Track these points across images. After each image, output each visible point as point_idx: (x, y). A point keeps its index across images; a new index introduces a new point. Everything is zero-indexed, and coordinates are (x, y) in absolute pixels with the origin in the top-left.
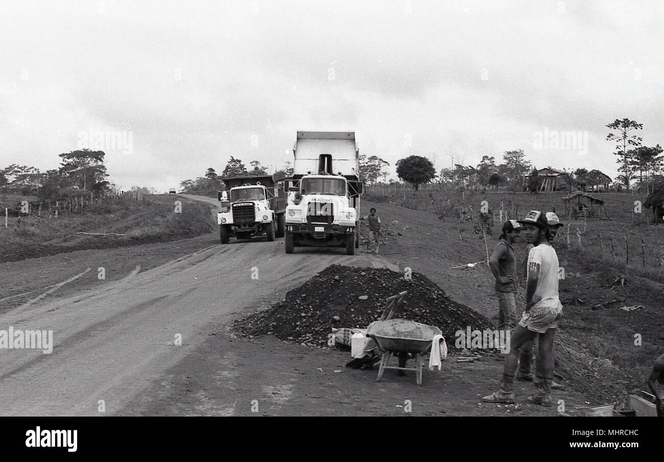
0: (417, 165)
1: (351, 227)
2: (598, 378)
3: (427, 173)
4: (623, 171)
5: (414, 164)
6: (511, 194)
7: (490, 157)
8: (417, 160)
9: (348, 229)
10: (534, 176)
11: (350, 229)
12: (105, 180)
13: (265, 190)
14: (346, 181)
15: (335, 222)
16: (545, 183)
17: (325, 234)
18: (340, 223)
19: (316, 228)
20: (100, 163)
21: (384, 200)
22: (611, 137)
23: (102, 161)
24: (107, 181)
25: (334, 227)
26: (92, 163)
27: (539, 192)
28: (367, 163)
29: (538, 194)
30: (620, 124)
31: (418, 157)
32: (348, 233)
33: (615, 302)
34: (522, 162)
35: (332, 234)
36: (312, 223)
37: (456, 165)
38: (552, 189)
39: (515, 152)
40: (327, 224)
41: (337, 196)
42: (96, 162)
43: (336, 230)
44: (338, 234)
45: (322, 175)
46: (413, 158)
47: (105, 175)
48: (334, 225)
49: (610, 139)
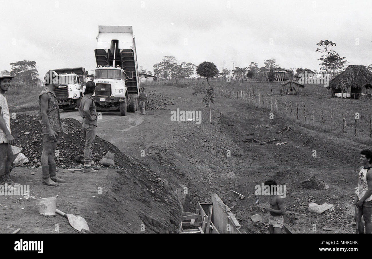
0: (208, 66)
1: (122, 98)
2: (210, 183)
3: (213, 71)
4: (323, 70)
5: (206, 66)
6: (258, 82)
7: (255, 63)
8: (208, 64)
9: (120, 99)
10: (271, 72)
11: (121, 99)
12: (37, 78)
13: (77, 77)
14: (122, 71)
15: (112, 95)
16: (278, 76)
17: (106, 102)
18: (116, 96)
19: (100, 99)
20: (34, 68)
21: (184, 87)
22: (319, 50)
23: (34, 67)
24: (38, 78)
25: (112, 98)
26: (30, 68)
27: (274, 81)
28: (186, 67)
29: (273, 82)
30: (323, 43)
31: (208, 62)
32: (120, 102)
33: (274, 141)
34: (274, 66)
35: (110, 103)
36: (98, 96)
37: (235, 67)
38: (282, 80)
39: (271, 60)
40: (107, 96)
41: (116, 80)
42: (32, 67)
43: (113, 100)
44: (115, 102)
45: (107, 67)
46: (205, 63)
47: (37, 75)
48: (112, 97)
49: (318, 51)
